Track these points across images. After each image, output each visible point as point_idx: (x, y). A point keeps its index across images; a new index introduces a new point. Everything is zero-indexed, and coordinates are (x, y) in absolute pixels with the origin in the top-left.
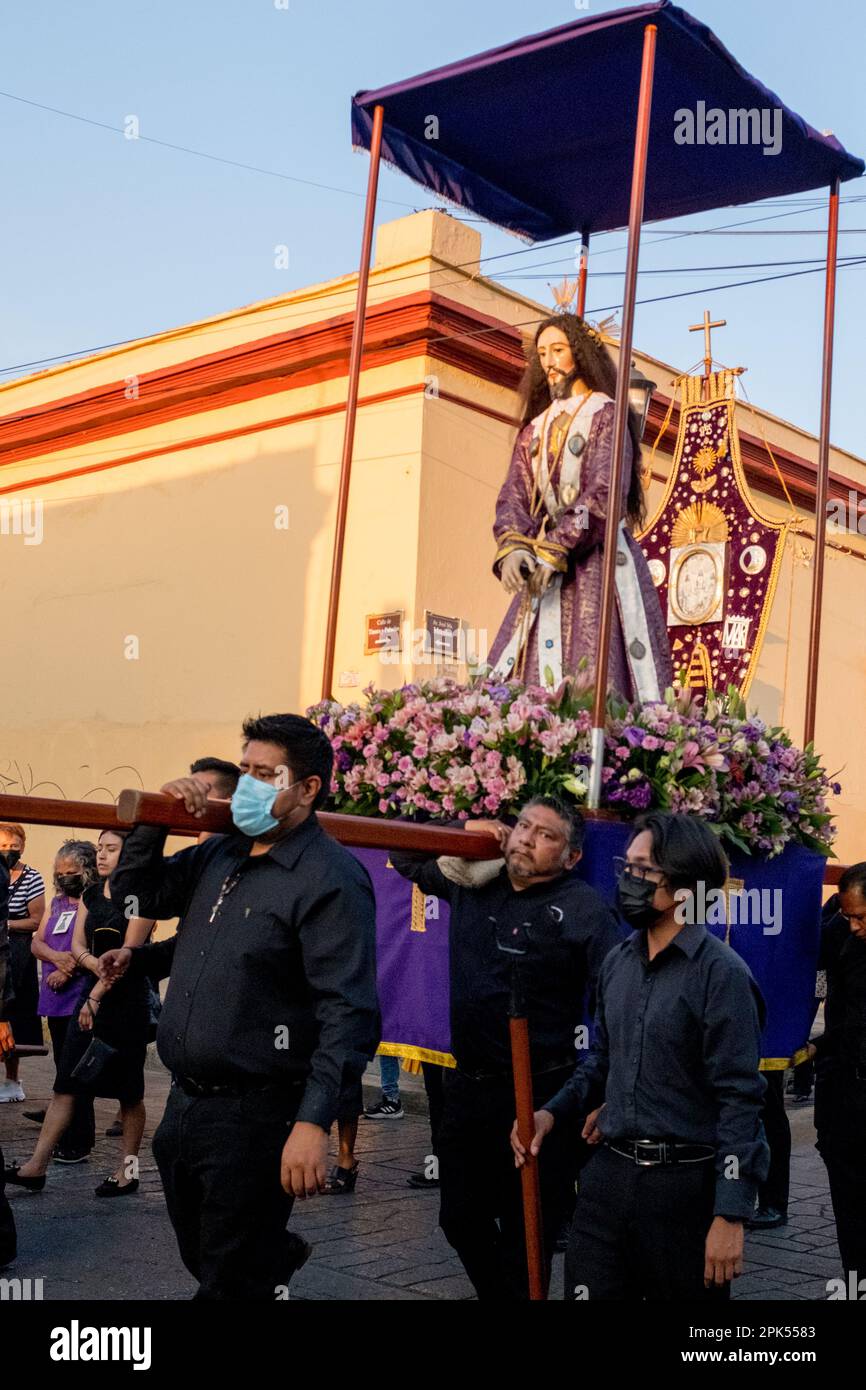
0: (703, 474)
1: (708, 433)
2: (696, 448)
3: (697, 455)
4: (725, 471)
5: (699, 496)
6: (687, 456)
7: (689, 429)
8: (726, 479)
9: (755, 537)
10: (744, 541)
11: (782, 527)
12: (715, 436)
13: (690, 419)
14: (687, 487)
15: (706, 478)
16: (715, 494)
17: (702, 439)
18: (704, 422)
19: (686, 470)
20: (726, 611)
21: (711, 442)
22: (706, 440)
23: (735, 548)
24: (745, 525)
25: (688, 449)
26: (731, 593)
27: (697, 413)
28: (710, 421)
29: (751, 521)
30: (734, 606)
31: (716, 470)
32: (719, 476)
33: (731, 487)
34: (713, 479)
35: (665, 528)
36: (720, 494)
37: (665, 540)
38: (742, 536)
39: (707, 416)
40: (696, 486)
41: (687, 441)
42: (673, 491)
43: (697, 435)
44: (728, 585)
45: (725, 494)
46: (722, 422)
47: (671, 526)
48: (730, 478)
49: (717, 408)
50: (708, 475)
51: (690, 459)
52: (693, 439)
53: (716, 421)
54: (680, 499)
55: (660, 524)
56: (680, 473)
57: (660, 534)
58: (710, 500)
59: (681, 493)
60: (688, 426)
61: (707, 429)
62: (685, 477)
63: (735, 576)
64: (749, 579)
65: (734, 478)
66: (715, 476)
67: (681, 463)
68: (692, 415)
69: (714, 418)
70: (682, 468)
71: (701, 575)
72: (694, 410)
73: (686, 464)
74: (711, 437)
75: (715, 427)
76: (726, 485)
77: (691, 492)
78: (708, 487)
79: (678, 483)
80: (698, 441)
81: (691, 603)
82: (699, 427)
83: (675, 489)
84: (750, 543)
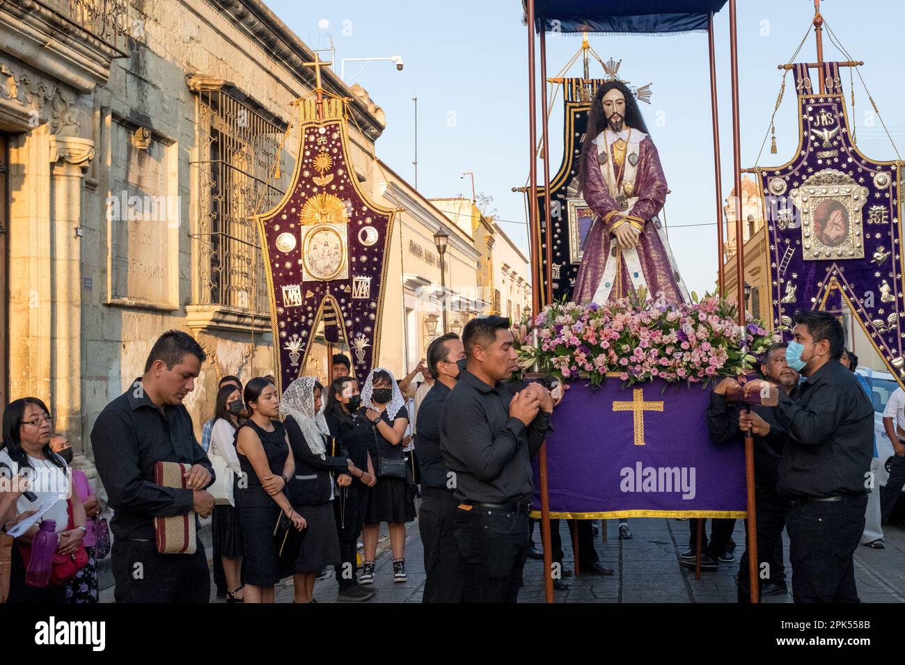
0: (322, 173)
1: (324, 143)
2: (314, 154)
3: (316, 158)
4: (340, 172)
5: (320, 189)
6: (308, 158)
7: (308, 138)
8: (341, 177)
9: (369, 220)
10: (360, 222)
11: (390, 214)
12: (330, 146)
13: (308, 131)
14: (309, 180)
15: (325, 175)
16: (334, 187)
17: (320, 147)
18: (320, 135)
19: (307, 169)
20: (351, 273)
21: (327, 150)
22: (323, 148)
23: (354, 228)
24: (360, 211)
25: (308, 153)
26: (354, 259)
27: (314, 128)
28: (325, 135)
29: (365, 209)
30: (356, 269)
31: (333, 170)
32: (336, 174)
33: (345, 184)
34: (331, 177)
35: (294, 210)
36: (337, 188)
37: (295, 218)
38: (359, 219)
39: (322, 131)
40: (316, 180)
41: (307, 147)
42: (298, 183)
43: (315, 143)
44: (351, 254)
45: (342, 188)
46: (335, 136)
47: (299, 209)
48: (345, 177)
49: (330, 126)
50: (326, 173)
51: (310, 160)
52: (311, 146)
53: (331, 135)
54: (304, 189)
55: (288, 207)
56: (302, 170)
57: (289, 213)
58: (330, 191)
59: (304, 185)
60: (306, 136)
61: (323, 139)
62: (307, 174)
63: (355, 247)
64: (366, 249)
65: (348, 177)
66: (332, 175)
67: (303, 163)
68: (309, 128)
69: (328, 133)
70: (304, 167)
71: (326, 245)
72: (311, 125)
73: (307, 165)
74: (326, 146)
75: (330, 139)
76: (342, 181)
77: (314, 185)
78: (328, 182)
79: (302, 178)
80: (316, 148)
81: (321, 264)
82: (316, 138)
83: (299, 181)
84: (365, 224)
